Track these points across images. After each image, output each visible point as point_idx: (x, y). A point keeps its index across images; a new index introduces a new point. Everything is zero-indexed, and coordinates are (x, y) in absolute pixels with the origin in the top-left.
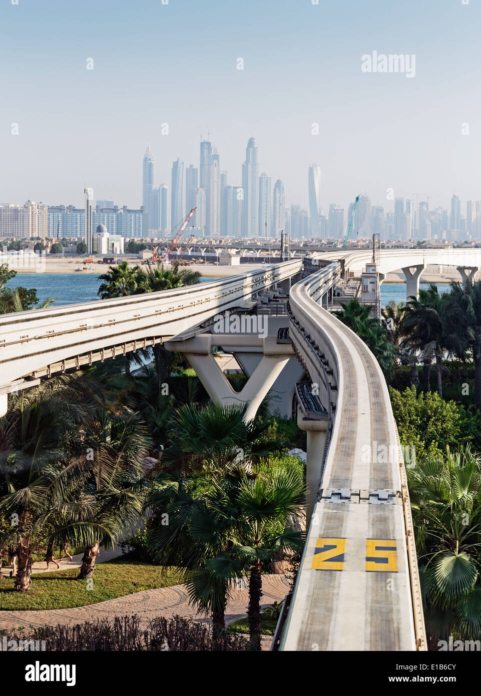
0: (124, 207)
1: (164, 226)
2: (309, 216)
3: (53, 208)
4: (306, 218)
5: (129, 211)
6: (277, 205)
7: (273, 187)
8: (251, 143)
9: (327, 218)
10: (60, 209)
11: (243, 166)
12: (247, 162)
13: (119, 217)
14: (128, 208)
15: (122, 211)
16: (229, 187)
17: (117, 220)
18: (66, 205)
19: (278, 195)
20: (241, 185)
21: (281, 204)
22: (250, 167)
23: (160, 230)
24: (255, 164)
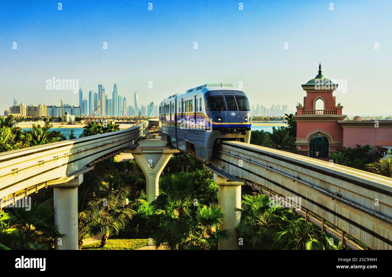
0: (73, 106)
1: (86, 112)
2: (135, 109)
3: (48, 106)
4: (134, 110)
5: (75, 107)
6: (124, 105)
7: (123, 100)
8: (115, 85)
9: (140, 109)
10: (51, 107)
11: (113, 93)
12: (114, 91)
13: (72, 110)
14: (75, 106)
15: (73, 107)
16: (108, 100)
17: (71, 110)
18: (53, 106)
19: (124, 102)
20: (112, 99)
21: (125, 105)
22: (115, 93)
23: (85, 113)
24: (116, 92)
